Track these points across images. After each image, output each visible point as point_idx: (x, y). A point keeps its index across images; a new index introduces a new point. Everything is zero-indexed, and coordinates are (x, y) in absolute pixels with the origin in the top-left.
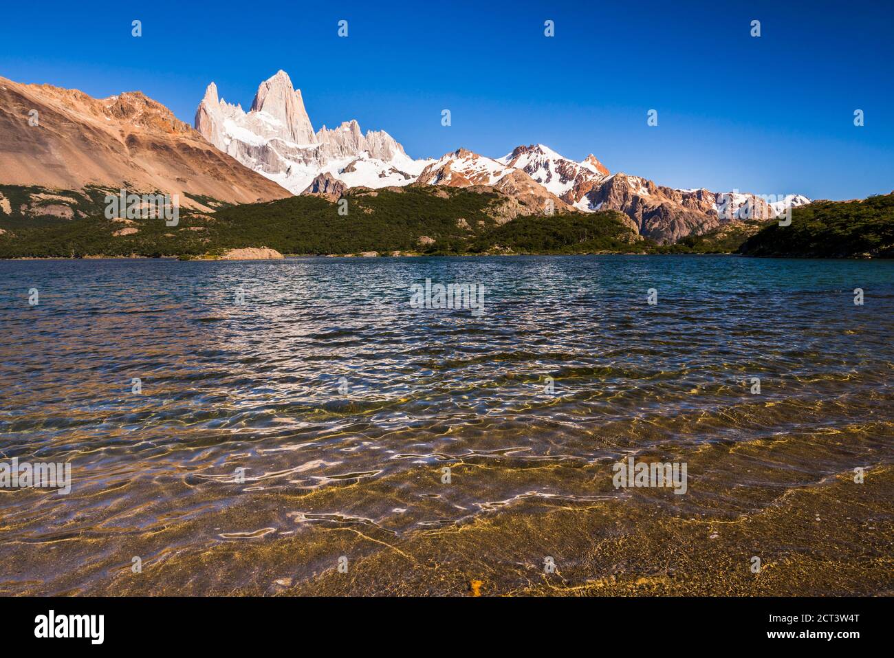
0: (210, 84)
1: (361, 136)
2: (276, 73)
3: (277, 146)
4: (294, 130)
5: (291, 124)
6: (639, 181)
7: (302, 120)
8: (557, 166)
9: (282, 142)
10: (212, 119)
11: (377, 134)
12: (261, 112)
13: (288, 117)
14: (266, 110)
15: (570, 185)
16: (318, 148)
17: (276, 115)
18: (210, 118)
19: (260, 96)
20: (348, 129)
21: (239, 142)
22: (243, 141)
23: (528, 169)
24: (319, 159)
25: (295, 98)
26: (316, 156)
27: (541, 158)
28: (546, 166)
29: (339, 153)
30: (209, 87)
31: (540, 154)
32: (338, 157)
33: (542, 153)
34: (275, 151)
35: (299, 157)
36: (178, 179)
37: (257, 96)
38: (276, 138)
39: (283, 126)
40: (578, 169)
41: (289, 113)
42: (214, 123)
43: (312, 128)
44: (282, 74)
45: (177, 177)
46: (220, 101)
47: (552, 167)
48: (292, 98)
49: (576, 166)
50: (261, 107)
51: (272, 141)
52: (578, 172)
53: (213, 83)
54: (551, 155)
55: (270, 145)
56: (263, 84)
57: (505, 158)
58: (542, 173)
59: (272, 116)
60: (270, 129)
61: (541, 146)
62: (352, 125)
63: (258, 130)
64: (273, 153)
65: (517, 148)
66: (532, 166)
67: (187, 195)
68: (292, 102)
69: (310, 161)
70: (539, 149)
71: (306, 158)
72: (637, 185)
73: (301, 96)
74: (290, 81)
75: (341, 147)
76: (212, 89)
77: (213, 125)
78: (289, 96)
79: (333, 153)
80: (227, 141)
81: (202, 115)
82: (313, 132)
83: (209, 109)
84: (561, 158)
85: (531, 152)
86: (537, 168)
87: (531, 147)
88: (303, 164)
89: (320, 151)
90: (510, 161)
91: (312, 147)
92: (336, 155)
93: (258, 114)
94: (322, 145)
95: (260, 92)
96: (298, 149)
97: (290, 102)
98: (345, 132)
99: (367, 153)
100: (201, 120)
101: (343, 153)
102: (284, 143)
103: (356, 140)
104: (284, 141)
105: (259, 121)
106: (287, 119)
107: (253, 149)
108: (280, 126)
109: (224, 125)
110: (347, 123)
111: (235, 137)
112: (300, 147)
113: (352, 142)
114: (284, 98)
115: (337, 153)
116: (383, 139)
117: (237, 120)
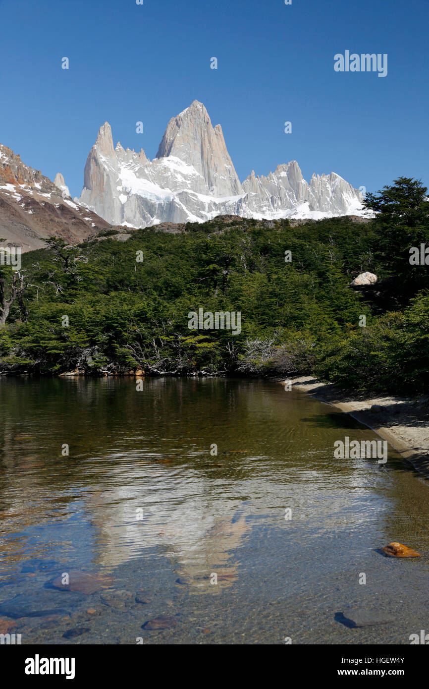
0: (103, 124)
1: (303, 181)
2: (188, 106)
4: (213, 179)
5: (209, 173)
7: (224, 166)
9: (194, 195)
10: (104, 169)
11: (325, 179)
12: (169, 158)
13: (205, 162)
14: (175, 155)
16: (240, 201)
17: (189, 161)
18: (102, 168)
19: (169, 137)
20: (283, 174)
21: (139, 198)
22: (143, 196)
25: (214, 137)
29: (269, 206)
30: (102, 128)
34: (184, 208)
37: (164, 137)
38: (185, 190)
39: (198, 174)
41: (205, 156)
42: (107, 175)
43: (237, 176)
44: (198, 105)
46: (115, 146)
48: (209, 136)
50: (170, 151)
51: (180, 194)
53: (106, 123)
55: (177, 200)
56: (173, 122)
59: (184, 163)
60: (180, 179)
62: (290, 168)
63: (163, 180)
64: (182, 211)
68: (210, 143)
73: (221, 133)
74: (207, 114)
75: (272, 198)
76: (106, 132)
77: (105, 177)
78: (206, 134)
80: (123, 198)
81: (93, 165)
82: (238, 182)
83: (102, 159)
91: (234, 200)
92: (264, 209)
93: (165, 161)
94: (247, 197)
95: (168, 132)
96: (215, 204)
97: (207, 142)
98: (281, 178)
99: (307, 204)
100: (92, 172)
101: (275, 205)
102: (196, 197)
103: (295, 188)
104: (195, 193)
105: (166, 169)
106: (203, 166)
107: (157, 206)
108: (194, 175)
109: (121, 176)
110: (284, 166)
111: (133, 192)
112: (218, 201)
113: (290, 191)
114: (199, 137)
115: (266, 206)
116: (334, 185)
117: (137, 169)
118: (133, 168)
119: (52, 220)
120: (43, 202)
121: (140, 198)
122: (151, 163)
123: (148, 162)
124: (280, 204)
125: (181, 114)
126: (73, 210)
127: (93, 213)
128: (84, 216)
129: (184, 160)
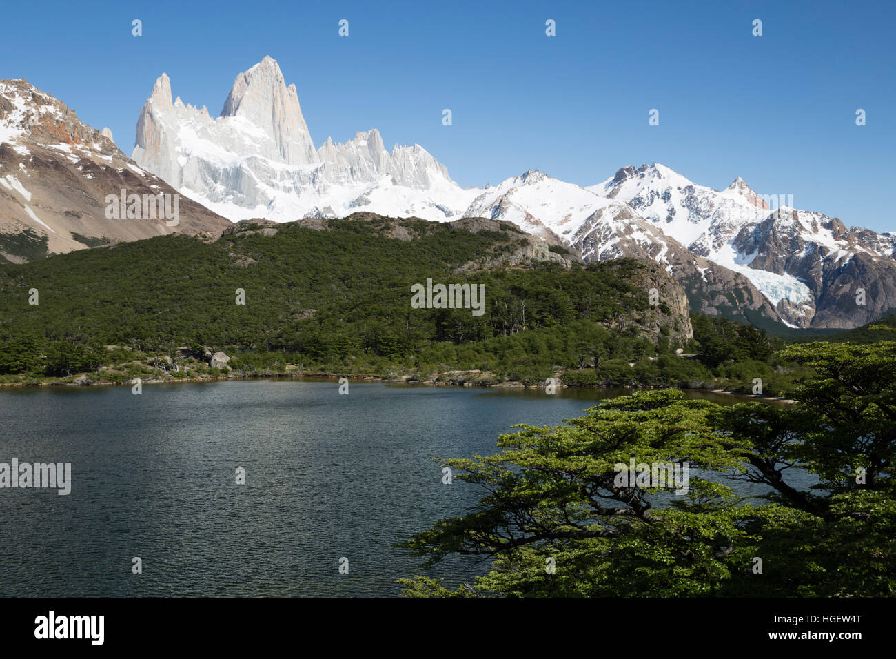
0: (160, 76)
1: (385, 152)
2: (259, 61)
3: (256, 168)
4: (285, 145)
5: (281, 137)
6: (818, 219)
7: (297, 130)
8: (684, 197)
9: (264, 161)
10: (161, 126)
11: (408, 150)
12: (235, 118)
13: (276, 124)
14: (243, 115)
15: (705, 225)
16: (316, 170)
17: (258, 122)
18: (158, 125)
19: (236, 94)
20: (364, 143)
21: (201, 161)
22: (205, 158)
23: (638, 202)
24: (317, 187)
25: (286, 98)
26: (314, 182)
27: (659, 186)
28: (667, 196)
29: (348, 177)
30: (159, 80)
31: (656, 178)
32: (346, 184)
33: (660, 176)
34: (253, 175)
35: (288, 183)
36: (67, 213)
37: (230, 94)
38: (255, 155)
39: (268, 138)
40: (716, 201)
41: (277, 118)
42: (164, 133)
43: (312, 142)
44: (270, 61)
45: (66, 209)
46: (174, 101)
47: (677, 199)
48: (282, 96)
49: (715, 196)
50: (236, 110)
51: (248, 159)
52: (716, 206)
53: (164, 75)
54: (672, 180)
55: (245, 166)
56: (241, 78)
57: (603, 185)
58: (660, 208)
59: (252, 124)
60: (248, 141)
61: (659, 167)
62: (370, 137)
63: (228, 142)
64: (250, 178)
65: (622, 169)
66: (645, 197)
67: (77, 237)
68: (282, 104)
69: (304, 189)
70: (655, 171)
71: (299, 185)
72: (814, 224)
73: (295, 94)
74: (280, 72)
75: (351, 169)
76: (163, 84)
77: (162, 136)
78: (278, 94)
79: (339, 178)
80: (182, 161)
81: (147, 120)
82: (313, 148)
83: (158, 114)
84: (690, 184)
85: (643, 176)
86: (652, 201)
87: (643, 169)
88: (293, 193)
89: (320, 175)
90: (610, 189)
91: (308, 169)
92: (343, 180)
93: (231, 120)
94: (324, 166)
95: (235, 89)
96: (287, 172)
97: (279, 103)
98: (360, 147)
99: (390, 177)
100: (146, 129)
101: (355, 177)
102: (267, 163)
103: (376, 159)
104: (267, 160)
105: (232, 130)
106: (274, 128)
107: (221, 171)
108: (264, 138)
109: (179, 135)
110: (364, 134)
111: (194, 154)
112: (291, 169)
113: (370, 161)
114: (270, 96)
115: (344, 177)
116: (417, 158)
117: (199, 128)
118: (194, 127)
119: (114, 187)
120: (104, 165)
121: (203, 161)
122: (215, 122)
123: (211, 121)
124: (360, 176)
125: (251, 70)
126: (138, 176)
127: (161, 180)
128: (151, 183)
129: (253, 121)
